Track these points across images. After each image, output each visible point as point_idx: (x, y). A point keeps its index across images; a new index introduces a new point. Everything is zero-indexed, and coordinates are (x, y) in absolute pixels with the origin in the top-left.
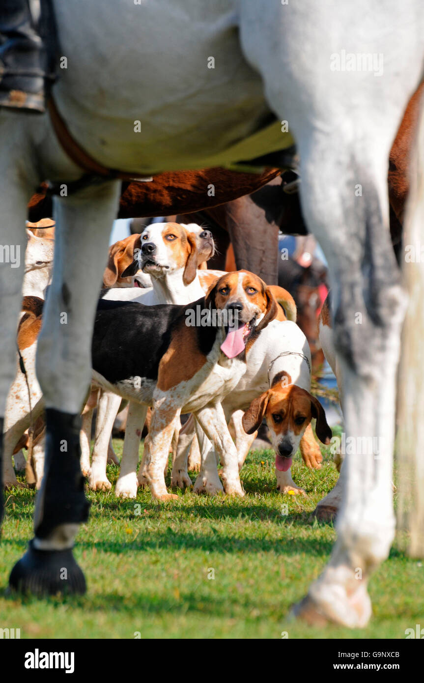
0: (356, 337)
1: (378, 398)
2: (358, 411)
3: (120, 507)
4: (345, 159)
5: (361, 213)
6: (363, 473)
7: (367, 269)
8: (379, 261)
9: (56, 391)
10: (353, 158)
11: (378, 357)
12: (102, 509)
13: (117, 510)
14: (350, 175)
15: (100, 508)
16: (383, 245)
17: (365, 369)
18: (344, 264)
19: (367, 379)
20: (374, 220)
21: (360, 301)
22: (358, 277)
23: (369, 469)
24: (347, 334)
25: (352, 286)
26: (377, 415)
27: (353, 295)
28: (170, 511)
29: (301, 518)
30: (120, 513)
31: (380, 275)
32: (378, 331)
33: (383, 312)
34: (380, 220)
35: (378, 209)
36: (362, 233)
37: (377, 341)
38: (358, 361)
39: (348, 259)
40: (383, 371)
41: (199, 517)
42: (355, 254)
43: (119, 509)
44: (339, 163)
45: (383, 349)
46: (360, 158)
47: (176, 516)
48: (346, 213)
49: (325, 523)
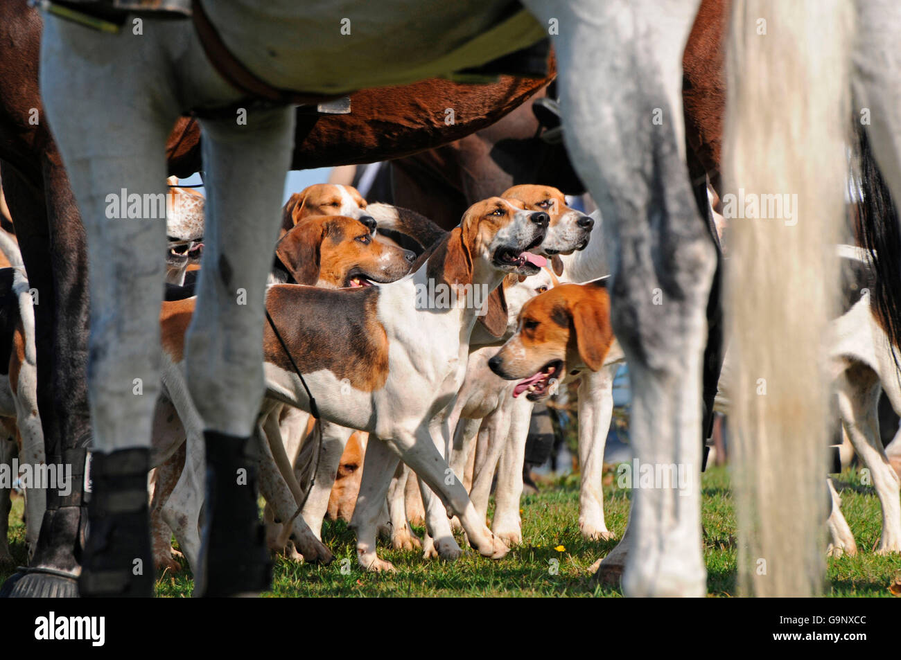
0: (643, 314)
1: (677, 399)
2: (650, 420)
3: (322, 578)
4: (621, 63)
5: (646, 138)
6: (658, 507)
7: (657, 219)
8: (673, 207)
9: (218, 407)
10: (633, 60)
11: (676, 342)
12: (297, 582)
13: (318, 582)
14: (631, 86)
15: (294, 579)
16: (678, 184)
17: (657, 359)
18: (625, 213)
19: (661, 374)
20: (666, 148)
21: (648, 263)
22: (645, 230)
23: (668, 501)
24: (633, 312)
25: (637, 242)
26: (676, 424)
27: (637, 256)
28: (394, 580)
29: (577, 584)
30: (323, 587)
31: (676, 226)
32: (675, 306)
33: (682, 278)
34: (674, 147)
35: (671, 133)
36: (649, 168)
37: (674, 320)
38: (648, 348)
39: (630, 204)
40: (683, 362)
41: (434, 588)
42: (640, 199)
43: (321, 582)
44: (614, 69)
45: (682, 330)
46: (643, 61)
47: (402, 587)
48: (625, 140)
49: (611, 589)
